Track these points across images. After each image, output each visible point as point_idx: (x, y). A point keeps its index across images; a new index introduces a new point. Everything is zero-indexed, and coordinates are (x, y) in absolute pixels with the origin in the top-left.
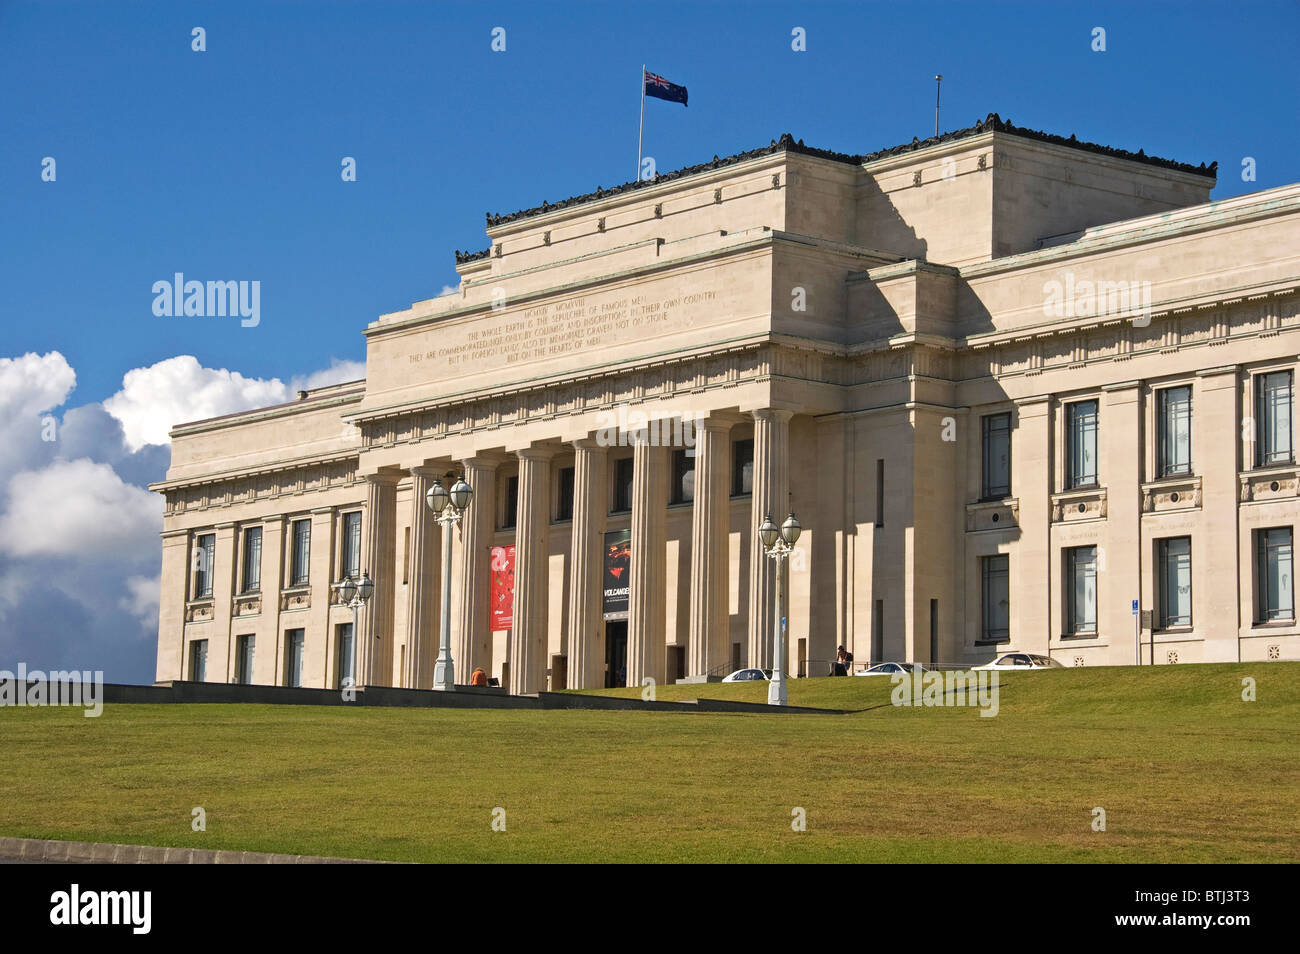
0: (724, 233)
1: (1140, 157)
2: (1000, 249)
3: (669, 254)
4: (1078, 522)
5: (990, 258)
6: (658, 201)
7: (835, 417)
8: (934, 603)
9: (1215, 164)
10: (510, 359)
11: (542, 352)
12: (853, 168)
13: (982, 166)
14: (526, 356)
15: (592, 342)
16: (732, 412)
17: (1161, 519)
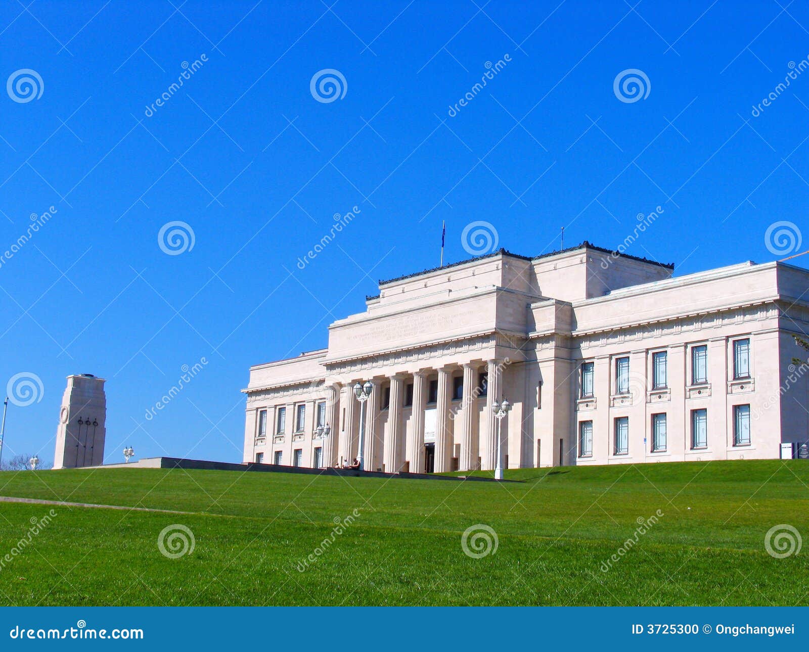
0: (476, 287)
1: (644, 260)
2: (589, 295)
3: (453, 296)
4: (620, 407)
5: (585, 299)
6: (449, 275)
7: (521, 364)
8: (561, 440)
9: (673, 264)
10: (388, 339)
11: (401, 336)
12: (529, 262)
13: (582, 262)
14: (394, 337)
15: (422, 332)
16: (479, 361)
17: (655, 406)
